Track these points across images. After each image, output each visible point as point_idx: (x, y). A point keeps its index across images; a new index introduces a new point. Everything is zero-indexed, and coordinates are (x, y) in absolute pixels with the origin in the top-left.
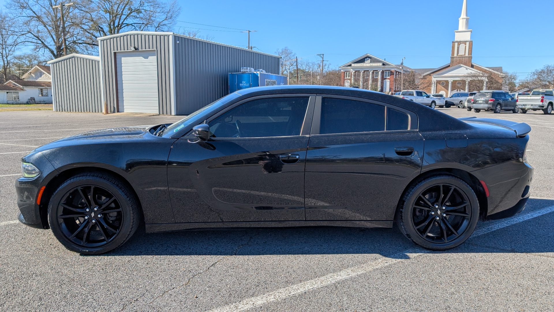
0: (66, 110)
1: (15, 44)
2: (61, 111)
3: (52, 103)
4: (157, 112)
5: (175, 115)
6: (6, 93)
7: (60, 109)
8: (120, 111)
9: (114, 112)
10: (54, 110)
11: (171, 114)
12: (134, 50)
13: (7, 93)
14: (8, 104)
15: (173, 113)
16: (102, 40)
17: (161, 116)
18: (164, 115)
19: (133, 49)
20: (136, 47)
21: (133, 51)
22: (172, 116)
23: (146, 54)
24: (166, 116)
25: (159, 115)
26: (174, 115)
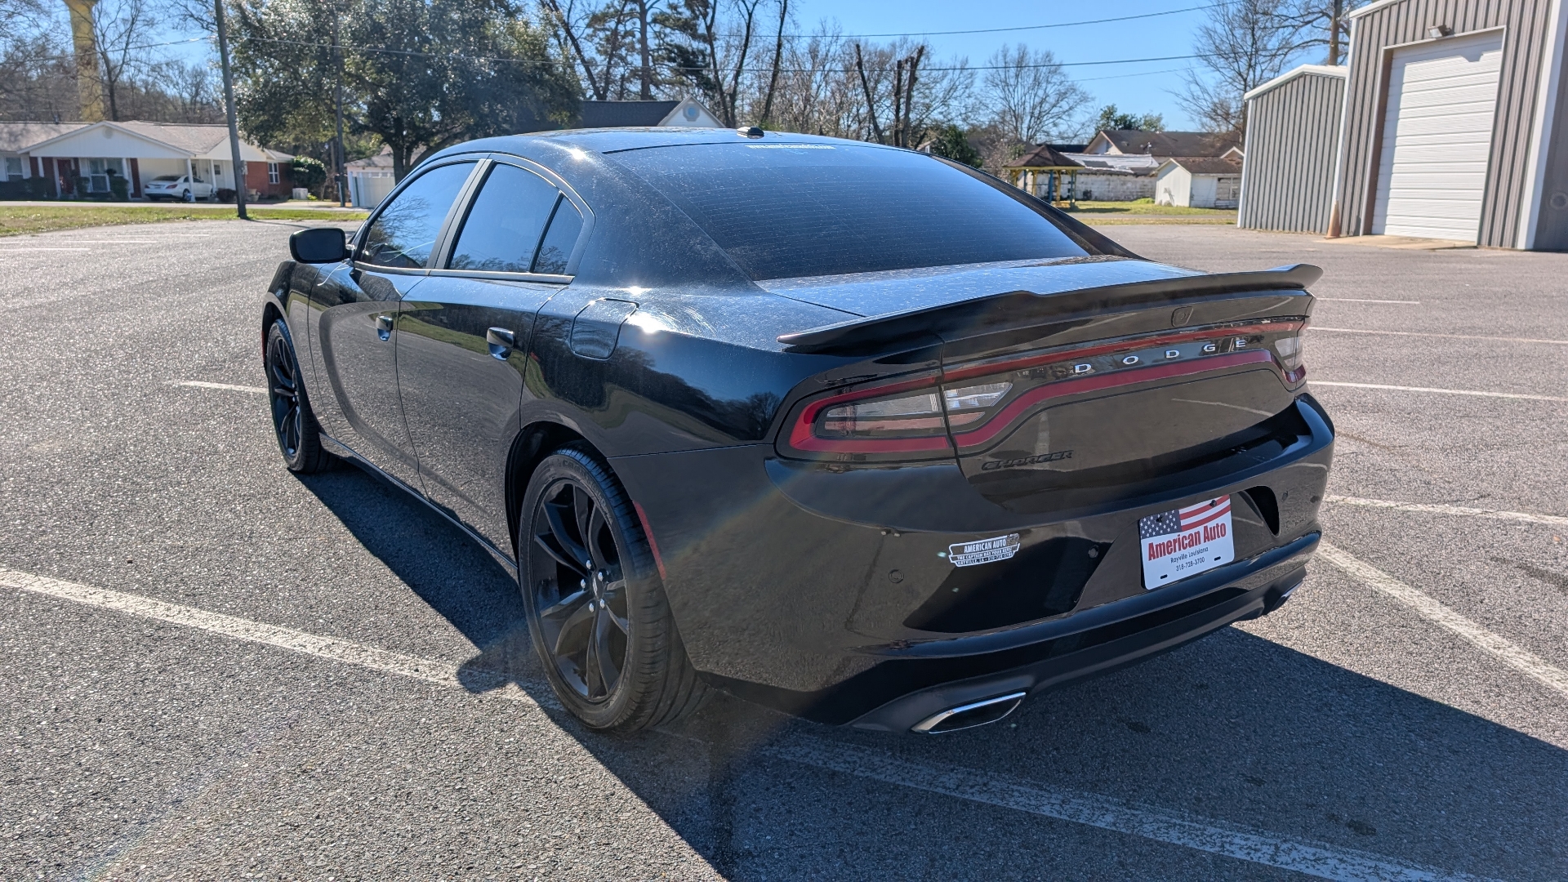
0: (1264, 226)
1: (1287, 47)
2: (1253, 227)
3: (1236, 209)
4: (1472, 237)
5: (1526, 250)
6: (1216, 180)
7: (1251, 224)
8: (1373, 232)
9: (1356, 234)
10: (1239, 226)
11: (1513, 246)
12: (1440, 35)
13: (1219, 179)
14: (1216, 208)
15: (1522, 243)
16: (1361, 18)
17: (1484, 252)
18: (1493, 249)
19: (1435, 34)
20: (1449, 25)
21: (1438, 41)
22: (1519, 254)
23: (1473, 47)
24: (1499, 253)
25: (1475, 247)
26: (1523, 248)
